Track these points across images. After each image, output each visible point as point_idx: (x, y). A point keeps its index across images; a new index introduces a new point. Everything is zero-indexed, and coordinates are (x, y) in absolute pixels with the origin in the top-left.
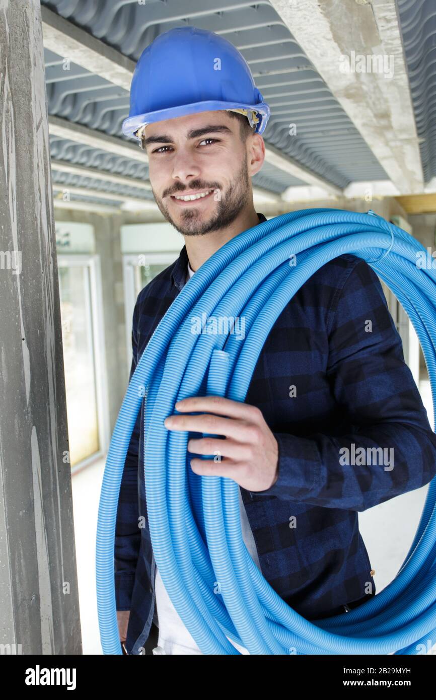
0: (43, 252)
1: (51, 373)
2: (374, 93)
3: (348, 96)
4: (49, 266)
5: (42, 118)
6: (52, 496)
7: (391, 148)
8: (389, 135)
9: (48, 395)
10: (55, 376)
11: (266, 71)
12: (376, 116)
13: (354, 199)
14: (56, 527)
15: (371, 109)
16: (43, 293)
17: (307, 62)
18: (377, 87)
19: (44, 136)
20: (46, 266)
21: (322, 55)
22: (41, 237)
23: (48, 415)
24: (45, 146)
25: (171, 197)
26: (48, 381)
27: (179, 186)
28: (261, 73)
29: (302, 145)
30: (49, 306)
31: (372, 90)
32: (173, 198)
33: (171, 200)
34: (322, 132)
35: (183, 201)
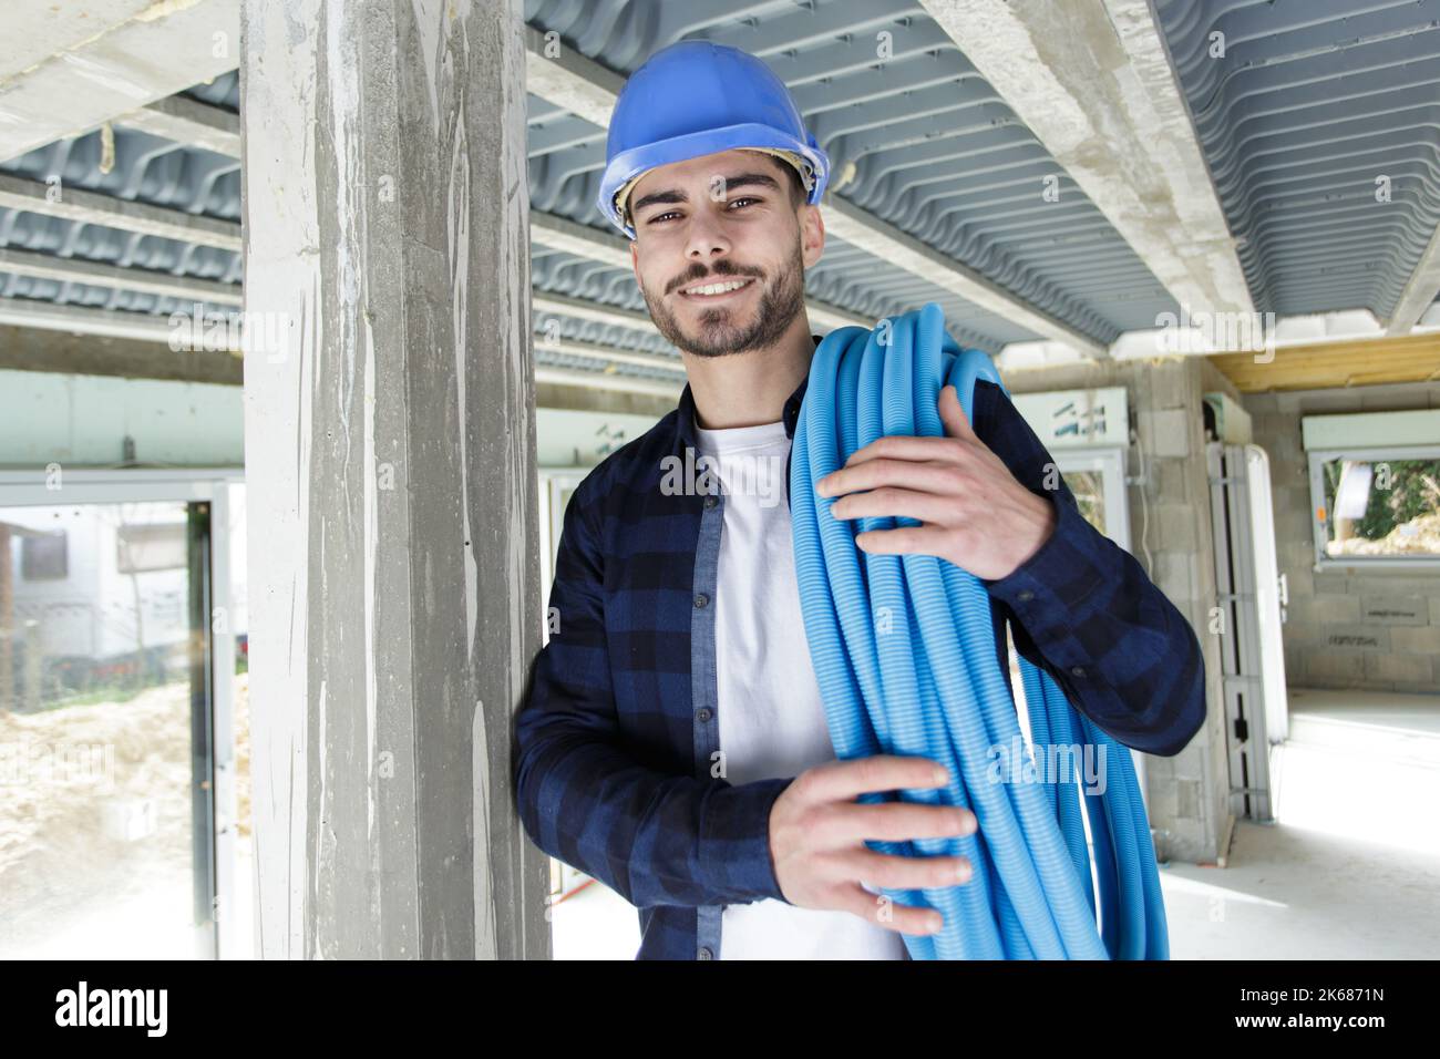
0: (510, 398)
1: (517, 609)
2: (1133, 154)
3: (1086, 163)
4: (520, 422)
5: (518, 182)
6: (508, 837)
7: (1184, 260)
8: (1176, 235)
9: (509, 648)
10: (523, 615)
11: (937, 132)
12: (1143, 198)
13: (1129, 363)
14: (515, 900)
15: (1132, 186)
16: (507, 468)
17: (1006, 111)
18: (1135, 144)
19: (520, 211)
20: (515, 422)
21: (1024, 90)
22: (508, 373)
23: (507, 684)
24: (521, 226)
25: (680, 292)
26: (509, 621)
27: (698, 271)
28: (928, 136)
29: (1018, 264)
30: (518, 491)
31: (1128, 149)
32: (683, 293)
33: (679, 297)
34: (1054, 238)
35: (703, 296)
